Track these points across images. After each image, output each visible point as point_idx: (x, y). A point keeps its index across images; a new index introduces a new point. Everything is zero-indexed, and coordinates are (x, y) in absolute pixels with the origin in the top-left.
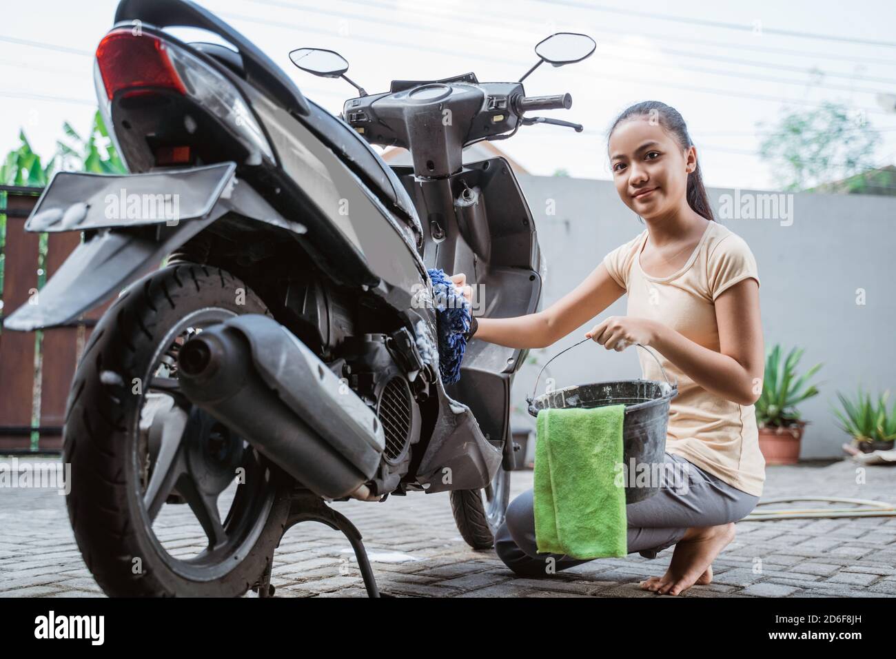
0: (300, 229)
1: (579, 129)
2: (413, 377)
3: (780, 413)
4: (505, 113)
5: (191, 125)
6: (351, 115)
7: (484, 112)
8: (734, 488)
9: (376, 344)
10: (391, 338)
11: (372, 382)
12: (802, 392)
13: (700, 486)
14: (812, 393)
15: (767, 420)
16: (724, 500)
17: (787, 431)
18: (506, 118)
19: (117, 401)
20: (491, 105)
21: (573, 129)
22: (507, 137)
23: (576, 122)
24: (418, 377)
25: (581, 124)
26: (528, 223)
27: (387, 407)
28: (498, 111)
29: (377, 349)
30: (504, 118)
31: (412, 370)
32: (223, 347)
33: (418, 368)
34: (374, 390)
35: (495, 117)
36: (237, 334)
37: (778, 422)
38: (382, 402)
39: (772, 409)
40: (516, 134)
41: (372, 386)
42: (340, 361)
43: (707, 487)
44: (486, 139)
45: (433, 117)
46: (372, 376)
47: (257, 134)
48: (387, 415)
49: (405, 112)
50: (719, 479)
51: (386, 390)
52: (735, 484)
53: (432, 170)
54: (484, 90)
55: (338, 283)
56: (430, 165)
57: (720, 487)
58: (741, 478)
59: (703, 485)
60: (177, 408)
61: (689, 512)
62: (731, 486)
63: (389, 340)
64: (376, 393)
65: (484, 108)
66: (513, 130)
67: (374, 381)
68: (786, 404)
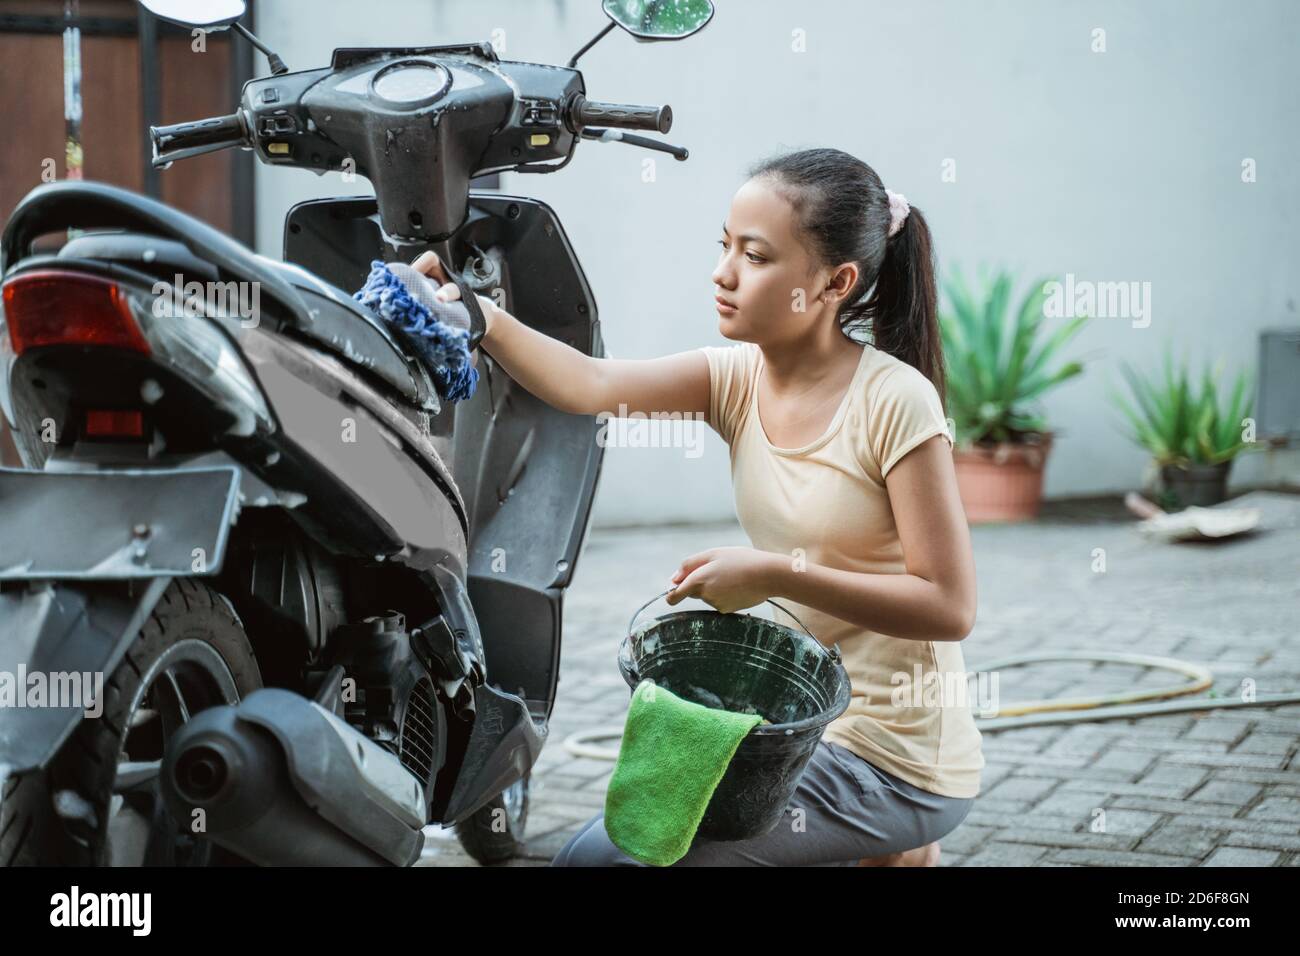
0: (295, 501)
1: (681, 155)
2: (453, 690)
3: (1007, 414)
4: (554, 133)
5: (152, 392)
6: (264, 122)
7: (514, 129)
8: (930, 793)
9: (390, 636)
10: (419, 631)
11: (390, 702)
12: (1053, 367)
13: (875, 795)
14: (1074, 371)
15: (977, 432)
16: (915, 812)
17: (1019, 451)
18: (554, 140)
19: (84, 843)
20: (528, 115)
21: (672, 156)
22: (553, 169)
23: (678, 145)
24: (462, 689)
25: (687, 148)
26: (587, 311)
27: (414, 737)
28: (539, 128)
29: (394, 644)
30: (551, 142)
31: (452, 678)
32: (241, 753)
33: (462, 674)
34: (393, 715)
35: (533, 137)
36: (259, 732)
37: (1000, 434)
38: (406, 731)
39: (990, 412)
40: (569, 164)
41: (390, 707)
42: (336, 671)
43: (886, 795)
44: (515, 169)
45: (423, 138)
46: (390, 691)
47: (247, 390)
48: (414, 751)
49: (368, 123)
50: (904, 782)
51: (412, 710)
52: (932, 787)
53: (418, 227)
54: (511, 84)
55: (336, 552)
56: (415, 217)
57: (907, 793)
58: (940, 776)
59: (879, 793)
60: (130, 811)
61: (860, 838)
62: (924, 792)
63: (417, 634)
64: (396, 719)
65: (514, 120)
66: (565, 158)
67: (394, 701)
68: (1018, 395)
